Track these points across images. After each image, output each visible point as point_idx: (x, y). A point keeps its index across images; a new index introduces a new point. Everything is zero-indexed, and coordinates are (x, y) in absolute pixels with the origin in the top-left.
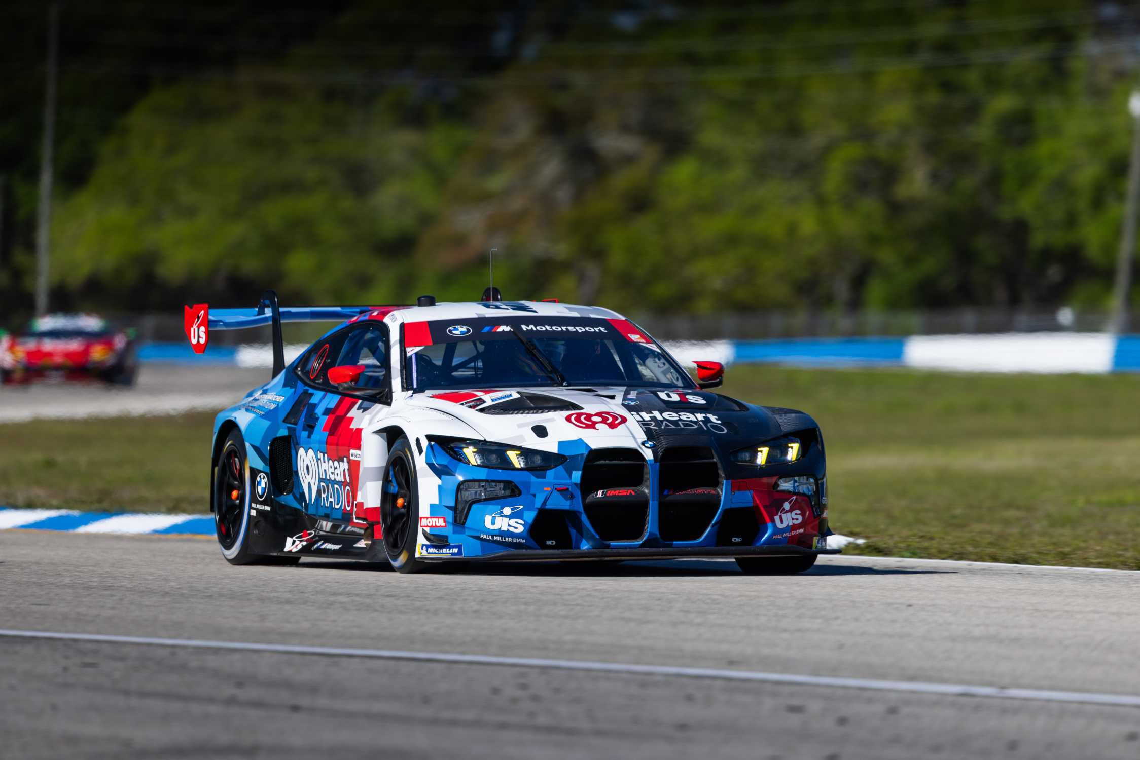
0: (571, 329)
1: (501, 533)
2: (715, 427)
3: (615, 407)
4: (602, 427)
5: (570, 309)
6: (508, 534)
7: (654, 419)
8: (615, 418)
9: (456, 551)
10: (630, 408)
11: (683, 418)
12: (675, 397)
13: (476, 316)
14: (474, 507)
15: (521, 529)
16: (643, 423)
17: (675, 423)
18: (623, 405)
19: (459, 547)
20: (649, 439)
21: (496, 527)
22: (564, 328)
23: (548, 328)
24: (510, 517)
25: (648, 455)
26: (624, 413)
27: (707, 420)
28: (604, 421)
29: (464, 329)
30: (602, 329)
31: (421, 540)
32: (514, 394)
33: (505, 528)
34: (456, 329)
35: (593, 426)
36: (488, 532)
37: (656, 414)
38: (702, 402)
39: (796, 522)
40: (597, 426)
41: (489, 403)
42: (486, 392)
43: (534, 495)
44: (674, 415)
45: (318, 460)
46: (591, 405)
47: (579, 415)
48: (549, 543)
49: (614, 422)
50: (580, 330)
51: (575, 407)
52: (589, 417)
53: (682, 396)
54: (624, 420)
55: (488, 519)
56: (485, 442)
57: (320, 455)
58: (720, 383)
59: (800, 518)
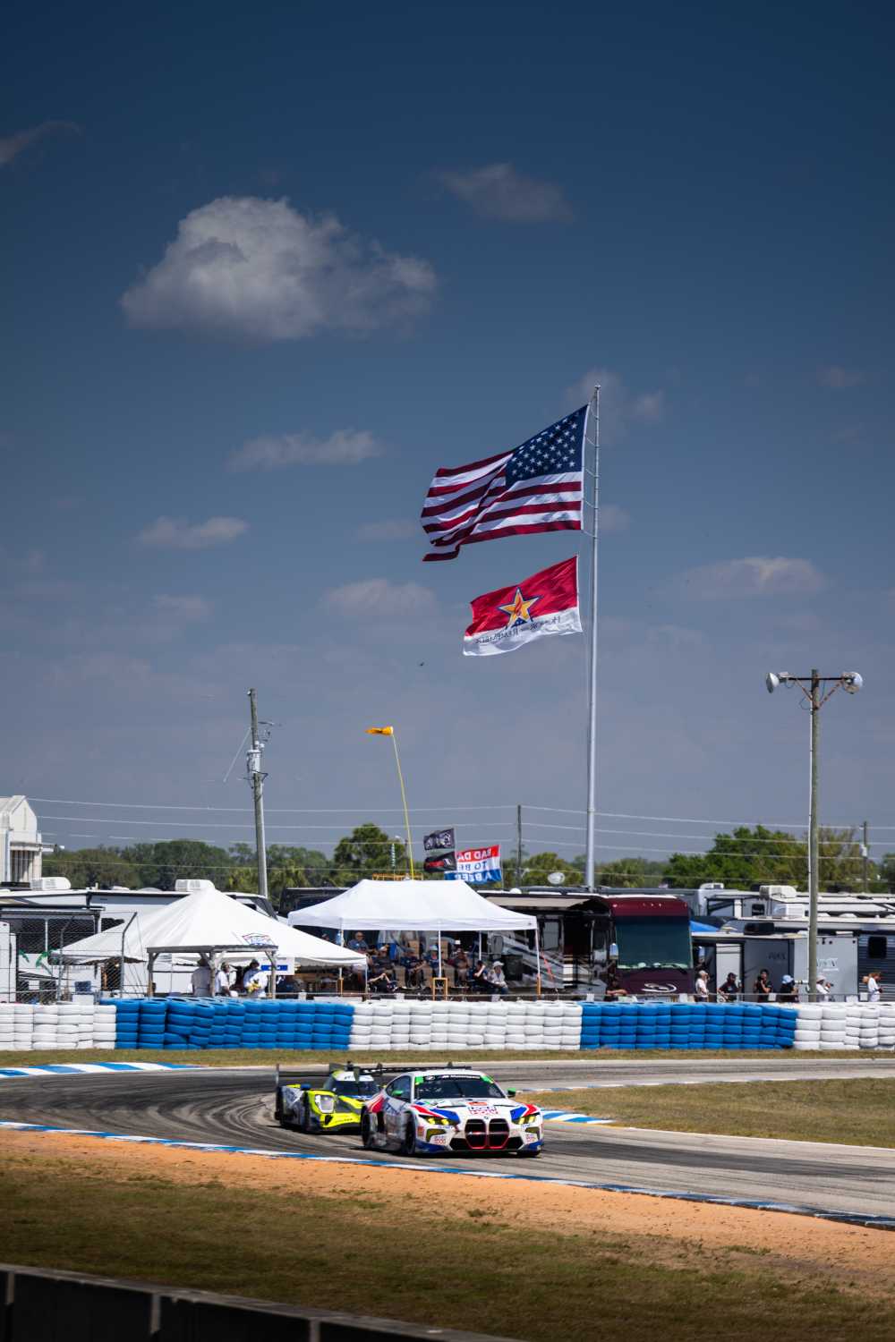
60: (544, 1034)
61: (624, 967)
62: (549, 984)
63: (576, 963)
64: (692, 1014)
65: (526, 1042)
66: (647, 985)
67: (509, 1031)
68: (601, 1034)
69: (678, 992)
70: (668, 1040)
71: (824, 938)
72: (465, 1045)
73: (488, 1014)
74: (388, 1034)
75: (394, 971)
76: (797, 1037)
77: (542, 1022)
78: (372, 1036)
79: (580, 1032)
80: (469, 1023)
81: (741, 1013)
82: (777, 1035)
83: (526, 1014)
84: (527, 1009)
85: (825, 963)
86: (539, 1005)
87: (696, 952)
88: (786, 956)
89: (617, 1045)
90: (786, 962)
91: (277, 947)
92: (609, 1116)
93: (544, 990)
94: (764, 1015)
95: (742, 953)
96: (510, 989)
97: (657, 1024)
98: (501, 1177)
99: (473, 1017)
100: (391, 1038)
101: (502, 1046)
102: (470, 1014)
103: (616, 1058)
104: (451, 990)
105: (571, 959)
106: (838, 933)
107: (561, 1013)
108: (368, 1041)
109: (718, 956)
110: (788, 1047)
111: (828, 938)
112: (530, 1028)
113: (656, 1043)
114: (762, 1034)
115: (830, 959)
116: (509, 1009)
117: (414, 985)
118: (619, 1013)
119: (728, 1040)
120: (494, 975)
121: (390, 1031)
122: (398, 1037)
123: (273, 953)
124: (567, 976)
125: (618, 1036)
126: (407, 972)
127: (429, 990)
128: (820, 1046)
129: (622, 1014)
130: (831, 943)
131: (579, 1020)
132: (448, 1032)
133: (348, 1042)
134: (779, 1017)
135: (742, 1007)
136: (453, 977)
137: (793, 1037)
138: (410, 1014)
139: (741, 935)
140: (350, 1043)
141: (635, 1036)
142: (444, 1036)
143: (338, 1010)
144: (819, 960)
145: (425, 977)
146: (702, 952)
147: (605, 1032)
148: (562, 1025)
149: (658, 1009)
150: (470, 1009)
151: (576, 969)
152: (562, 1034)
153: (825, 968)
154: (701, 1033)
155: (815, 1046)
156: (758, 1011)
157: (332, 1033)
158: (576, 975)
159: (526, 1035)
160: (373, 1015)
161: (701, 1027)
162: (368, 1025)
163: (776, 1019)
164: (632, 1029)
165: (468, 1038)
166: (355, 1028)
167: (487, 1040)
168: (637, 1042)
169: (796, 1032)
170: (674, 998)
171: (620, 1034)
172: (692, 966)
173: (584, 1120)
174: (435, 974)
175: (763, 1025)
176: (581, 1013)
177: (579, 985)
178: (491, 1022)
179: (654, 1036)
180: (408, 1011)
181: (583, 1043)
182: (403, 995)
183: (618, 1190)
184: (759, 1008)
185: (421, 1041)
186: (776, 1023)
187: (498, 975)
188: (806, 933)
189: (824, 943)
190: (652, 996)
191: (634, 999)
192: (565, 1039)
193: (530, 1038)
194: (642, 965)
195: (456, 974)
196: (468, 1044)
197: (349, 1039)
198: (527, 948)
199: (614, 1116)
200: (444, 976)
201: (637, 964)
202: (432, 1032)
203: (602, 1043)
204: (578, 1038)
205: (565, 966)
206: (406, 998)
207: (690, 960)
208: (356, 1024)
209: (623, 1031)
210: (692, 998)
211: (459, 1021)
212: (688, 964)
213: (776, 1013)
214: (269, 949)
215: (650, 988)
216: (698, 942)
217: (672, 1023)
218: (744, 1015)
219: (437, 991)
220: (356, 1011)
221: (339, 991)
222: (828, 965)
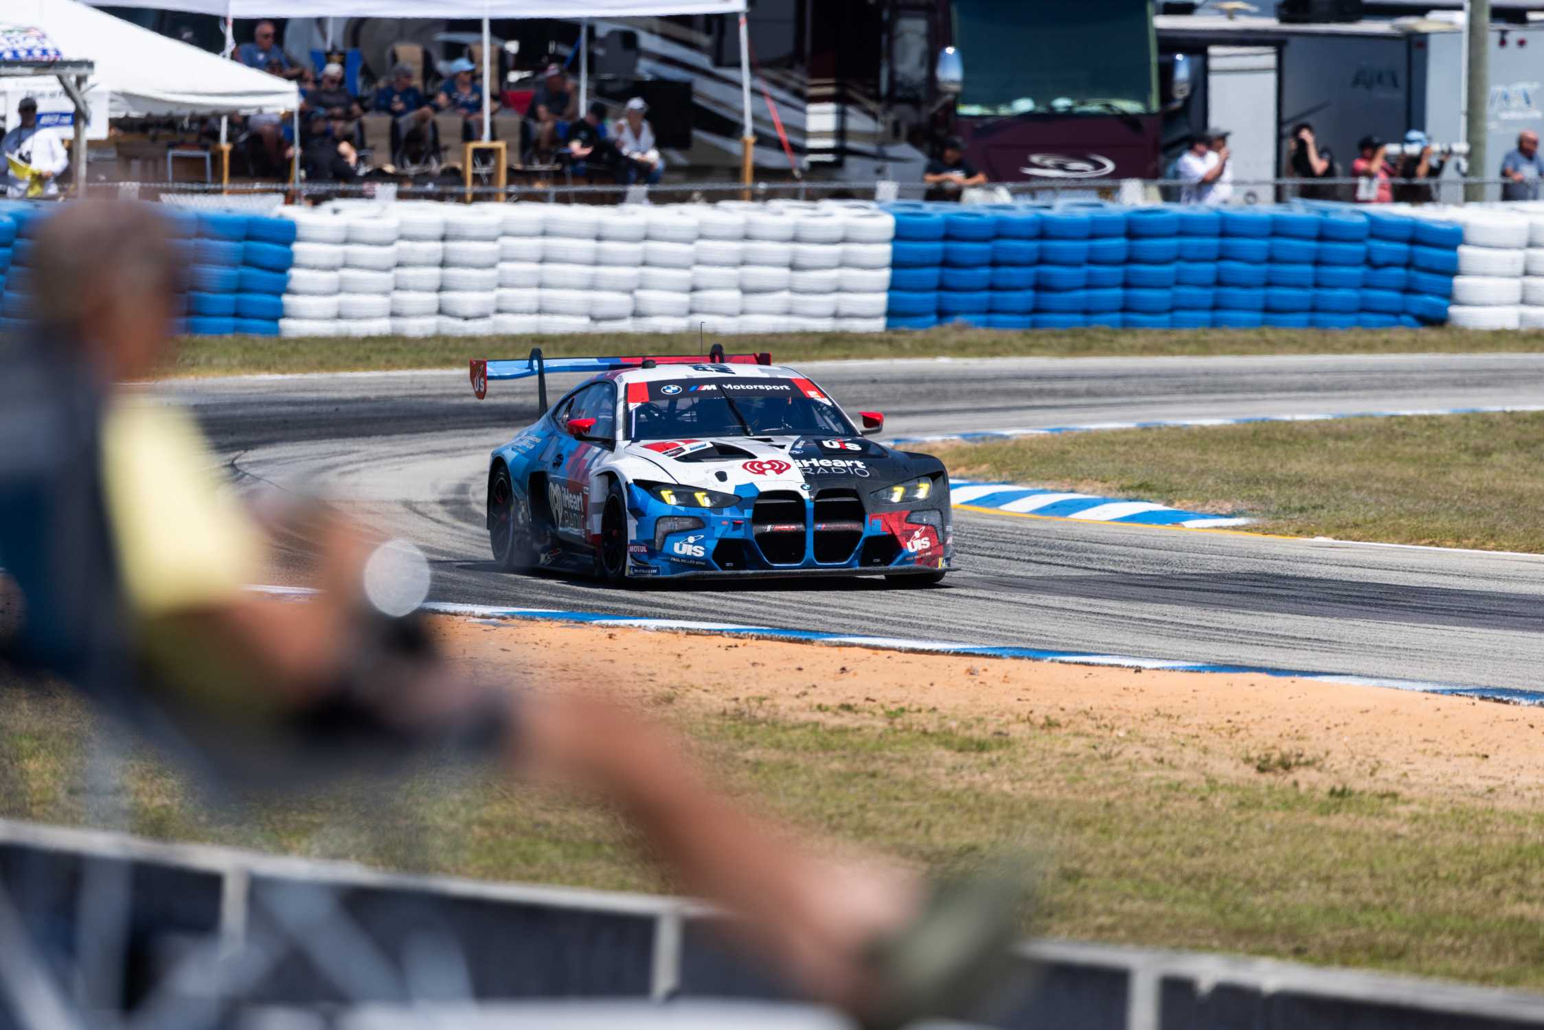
0: (761, 387)
1: (687, 557)
2: (861, 472)
3: (783, 456)
4: (771, 473)
5: (762, 370)
6: (692, 558)
7: (812, 465)
8: (781, 466)
9: (655, 571)
10: (794, 457)
11: (835, 464)
12: (836, 445)
13: (685, 377)
14: (668, 538)
15: (701, 554)
16: (804, 469)
17: (828, 468)
18: (790, 454)
19: (657, 569)
20: (807, 481)
21: (683, 552)
22: (755, 387)
23: (743, 387)
24: (694, 544)
25: (805, 495)
26: (790, 460)
27: (855, 466)
28: (773, 467)
29: (675, 388)
30: (787, 388)
31: (629, 562)
32: (707, 443)
33: (689, 553)
34: (669, 388)
35: (763, 472)
36: (677, 556)
37: (814, 461)
38: (857, 448)
39: (924, 547)
40: (766, 472)
41: (688, 451)
42: (687, 442)
43: (714, 528)
44: (828, 462)
45: (562, 492)
46: (764, 454)
47: (753, 463)
48: (728, 564)
49: (780, 468)
50: (768, 388)
51: (752, 456)
52: (760, 464)
53: (843, 443)
54: (788, 466)
55: (677, 546)
56: (679, 485)
57: (564, 489)
58: (879, 431)
59: (928, 544)
60: (793, 290)
61: (974, 110)
62: (774, 159)
63: (841, 99)
64: (1181, 234)
65: (743, 312)
66: (1035, 159)
67: (701, 282)
68: (942, 287)
69: (1118, 175)
70: (1119, 305)
71: (1504, 32)
72: (586, 320)
73: (647, 238)
74: (385, 293)
75: (361, 127)
76: (1460, 295)
77: (787, 259)
78: (343, 297)
79: (885, 284)
80: (596, 263)
81: (1314, 232)
82: (1408, 290)
83: (747, 237)
84: (749, 224)
85: (1506, 97)
86: (780, 213)
87: (1167, 72)
88: (1402, 78)
89: (983, 318)
90: (1400, 96)
91: (90, 65)
92: (1228, 507)
93: (761, 173)
94: (1373, 236)
95: (1280, 70)
96: (671, 168)
97: (1091, 262)
98: (1173, 669)
99: (606, 245)
100: (393, 302)
101: (680, 324)
102: (599, 238)
103: (993, 354)
104: (514, 175)
105: (830, 90)
106: (1532, 16)
107: (839, 234)
108: (332, 311)
109: (1214, 80)
110: (1437, 321)
111: (1515, 33)
112: (756, 275)
113: (1087, 312)
114: (1366, 286)
115: (1522, 86)
116: (702, 224)
117: (414, 161)
118: (991, 233)
119: (1275, 304)
120: (627, 136)
121: (391, 285)
122: (411, 299)
123: (80, 80)
124: (820, 135)
125: (985, 295)
126: (395, 128)
127: (455, 175)
128: (1522, 319)
129: (998, 236)
130: (1522, 43)
131: (884, 251)
132: (540, 286)
133: (278, 313)
134: (1413, 241)
135: (1313, 215)
136: (516, 140)
137: (1449, 296)
138: (444, 238)
139: (1270, 23)
140: (284, 316)
141: (1030, 294)
142: (529, 296)
143: (252, 230)
144: (1495, 89)
145: (444, 141)
146: (1183, 69)
147: (951, 282)
148: (841, 265)
149: (1094, 222)
150: (599, 225)
151: (842, 115)
152: (839, 290)
153: (1507, 110)
154: (1205, 286)
155: (1507, 317)
156: (1358, 227)
157: (239, 290)
158: (841, 133)
159: (746, 291)
160: (347, 241)
161: (1206, 270)
162: (333, 268)
163: (1403, 247)
164: (1024, 275)
165: (593, 303)
166: (297, 276)
167: (642, 308)
168: (1037, 310)
169: (1458, 281)
170: (1108, 192)
171: (992, 287)
172: (1155, 106)
173: (1175, 518)
174: (470, 133)
175: (1369, 262)
176: (890, 234)
177: (850, 161)
178: (651, 259)
179: (1082, 294)
180: (439, 231)
181: (893, 313)
182: (392, 188)
183: (1524, 702)
184: (1361, 219)
185: (470, 310)
186: (1404, 259)
187: (637, 134)
188: (1461, 18)
189: (1503, 43)
190: (1052, 187)
191: (1002, 195)
192: (850, 302)
193: (755, 301)
194: (1024, 105)
195: (525, 130)
196: (594, 319)
197: (280, 307)
198: (704, 61)
199: (1244, 506)
200: (493, 138)
201: (1008, 101)
202: (500, 286)
203: (943, 314)
204: (880, 300)
205: (812, 108)
206: (401, 196)
207: (1149, 89)
208: (299, 266)
209: (1001, 282)
210: (1154, 191)
211: (573, 256)
212: (1143, 97)
213: (1406, 233)
214: (68, 70)
215: (1044, 167)
216: (1172, 43)
217: (1130, 260)
218: (1321, 238)
219: (477, 178)
220: (301, 232)
221: (218, 178)
222: (1514, 104)
